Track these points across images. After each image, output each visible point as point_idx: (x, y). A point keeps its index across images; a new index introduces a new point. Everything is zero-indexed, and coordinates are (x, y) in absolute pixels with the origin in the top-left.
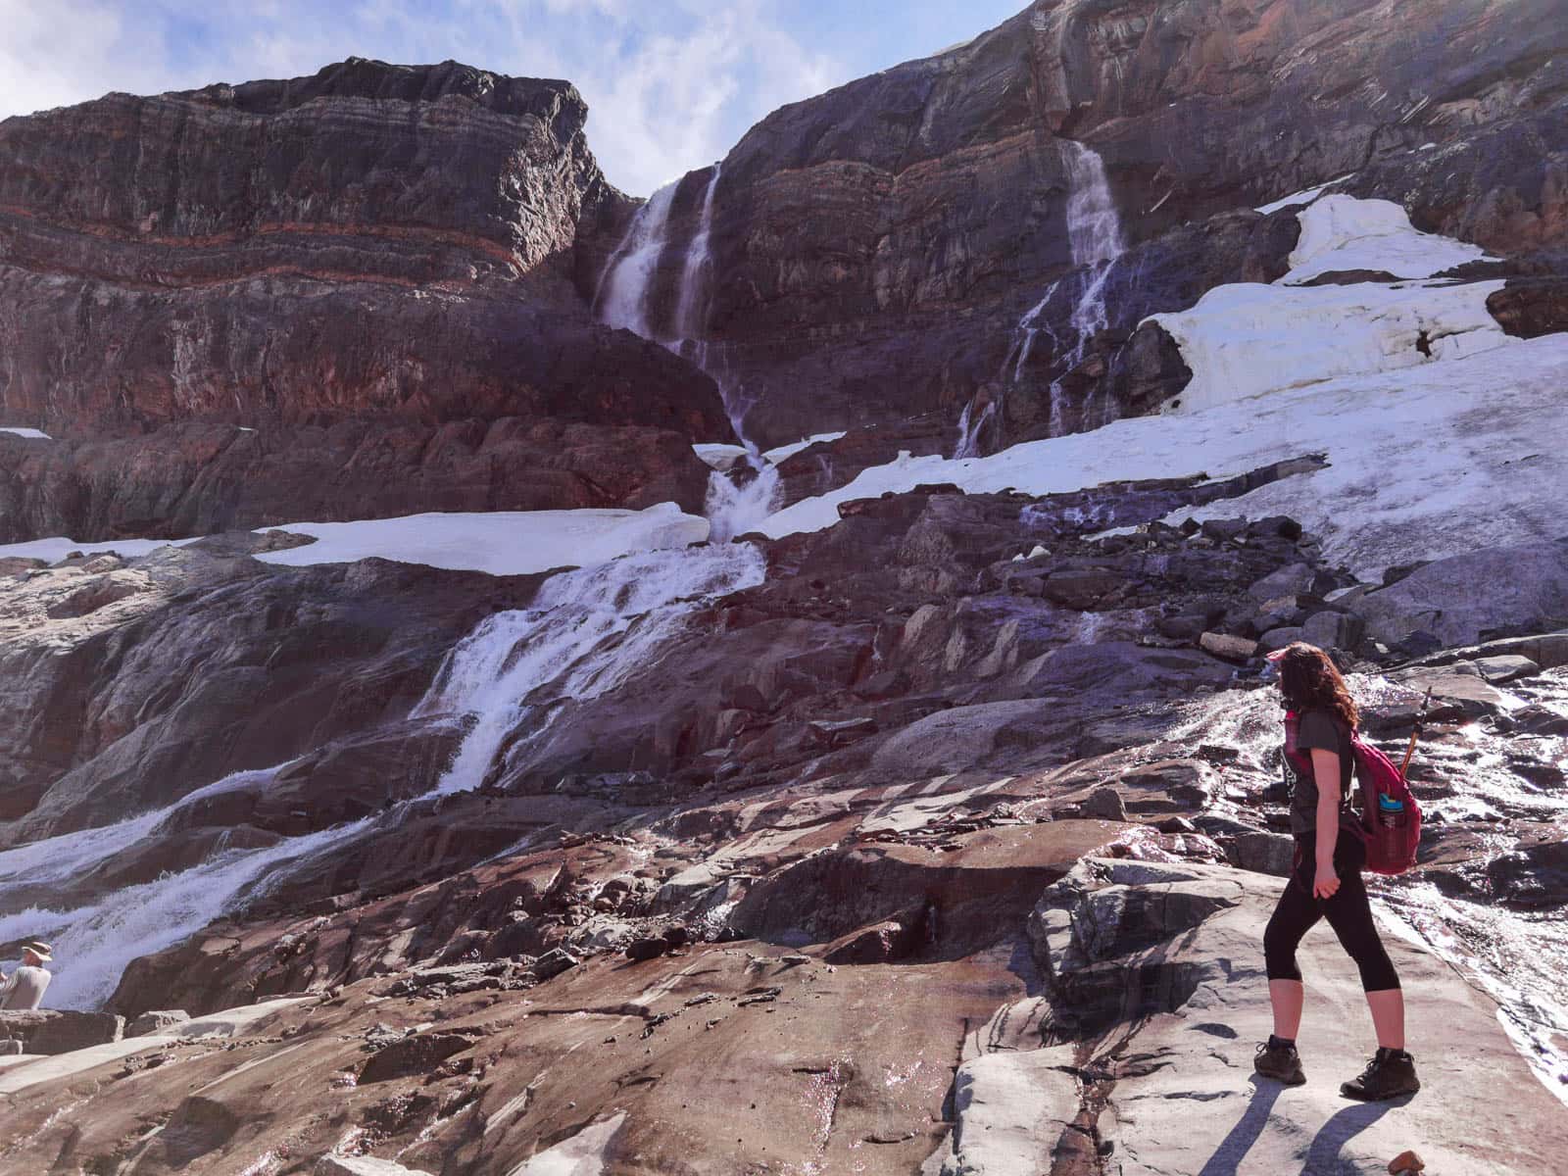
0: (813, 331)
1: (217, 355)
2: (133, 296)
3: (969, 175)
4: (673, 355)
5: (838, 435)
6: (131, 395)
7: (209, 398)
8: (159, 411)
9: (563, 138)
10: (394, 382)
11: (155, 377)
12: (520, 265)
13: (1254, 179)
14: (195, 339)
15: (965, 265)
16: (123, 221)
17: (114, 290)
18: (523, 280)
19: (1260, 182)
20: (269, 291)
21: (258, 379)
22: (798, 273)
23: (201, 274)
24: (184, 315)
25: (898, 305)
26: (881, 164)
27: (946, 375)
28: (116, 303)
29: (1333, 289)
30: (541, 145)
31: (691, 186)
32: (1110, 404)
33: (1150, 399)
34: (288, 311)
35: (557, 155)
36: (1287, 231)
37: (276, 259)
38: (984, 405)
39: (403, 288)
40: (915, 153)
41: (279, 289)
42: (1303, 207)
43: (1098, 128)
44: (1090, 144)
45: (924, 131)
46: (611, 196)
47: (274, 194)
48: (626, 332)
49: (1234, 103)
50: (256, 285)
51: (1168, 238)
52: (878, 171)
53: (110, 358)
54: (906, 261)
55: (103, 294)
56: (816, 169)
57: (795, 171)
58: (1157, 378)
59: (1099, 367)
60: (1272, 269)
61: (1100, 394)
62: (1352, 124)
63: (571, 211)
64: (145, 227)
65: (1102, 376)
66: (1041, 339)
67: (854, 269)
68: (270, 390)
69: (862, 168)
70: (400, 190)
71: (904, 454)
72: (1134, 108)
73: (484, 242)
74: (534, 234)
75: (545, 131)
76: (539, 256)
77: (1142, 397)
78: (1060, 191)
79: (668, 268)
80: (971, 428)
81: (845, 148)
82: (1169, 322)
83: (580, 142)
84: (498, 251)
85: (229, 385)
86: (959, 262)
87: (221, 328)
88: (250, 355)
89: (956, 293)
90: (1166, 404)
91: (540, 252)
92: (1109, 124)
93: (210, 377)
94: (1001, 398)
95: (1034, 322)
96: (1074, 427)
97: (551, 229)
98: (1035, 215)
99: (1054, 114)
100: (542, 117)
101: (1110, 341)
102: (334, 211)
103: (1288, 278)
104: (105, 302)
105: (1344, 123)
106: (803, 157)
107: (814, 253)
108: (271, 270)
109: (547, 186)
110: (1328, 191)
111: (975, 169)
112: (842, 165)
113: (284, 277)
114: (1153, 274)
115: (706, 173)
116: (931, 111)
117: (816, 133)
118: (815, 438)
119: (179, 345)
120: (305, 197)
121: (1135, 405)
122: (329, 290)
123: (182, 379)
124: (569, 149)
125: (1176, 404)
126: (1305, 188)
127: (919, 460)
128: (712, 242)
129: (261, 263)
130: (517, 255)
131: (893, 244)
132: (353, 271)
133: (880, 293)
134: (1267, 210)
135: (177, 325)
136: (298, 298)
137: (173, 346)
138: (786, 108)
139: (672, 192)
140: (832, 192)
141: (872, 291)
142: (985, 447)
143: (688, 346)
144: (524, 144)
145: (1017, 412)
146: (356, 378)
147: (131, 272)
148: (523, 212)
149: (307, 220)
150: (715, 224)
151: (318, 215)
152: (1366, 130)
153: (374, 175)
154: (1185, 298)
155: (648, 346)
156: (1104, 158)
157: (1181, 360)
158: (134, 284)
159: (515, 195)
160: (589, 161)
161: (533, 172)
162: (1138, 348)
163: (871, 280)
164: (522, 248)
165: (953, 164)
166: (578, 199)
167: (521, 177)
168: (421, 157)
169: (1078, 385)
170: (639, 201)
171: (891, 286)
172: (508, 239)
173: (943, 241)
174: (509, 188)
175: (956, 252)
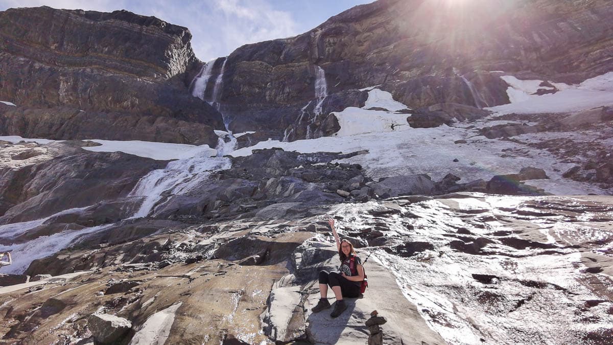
0: (249, 105)
1: (74, 88)
2: (48, 67)
3: (292, 70)
4: (210, 105)
5: (254, 132)
6: (44, 97)
7: (70, 100)
8: (54, 102)
9: (184, 43)
10: (129, 103)
11: (53, 92)
12: (169, 76)
13: (359, 82)
14: (67, 83)
15: (289, 93)
16: (46, 44)
17: (41, 65)
18: (170, 79)
19: (360, 83)
20: (92, 72)
21: (87, 96)
22: (246, 89)
23: (71, 64)
24: (64, 75)
25: (271, 101)
26: (270, 63)
27: (282, 121)
28: (41, 69)
29: (374, 111)
30: (178, 44)
31: (219, 62)
32: (321, 133)
33: (330, 133)
34: (98, 78)
35: (182, 47)
36: (365, 96)
37: (95, 64)
38: (291, 129)
39: (134, 77)
40: (278, 62)
41: (95, 72)
42: (369, 91)
43: (324, 64)
44: (322, 67)
45: (282, 57)
46: (197, 61)
47: (96, 44)
48: (198, 98)
49: (356, 63)
50: (88, 70)
51: (338, 94)
52: (269, 66)
53: (38, 85)
54: (274, 90)
55: (37, 65)
56: (253, 62)
57: (248, 62)
58: (333, 127)
59: (319, 123)
60: (361, 105)
61: (319, 130)
62: (382, 72)
63: (185, 63)
64: (53, 47)
65: (320, 125)
66: (306, 115)
67: (261, 90)
68: (91, 101)
69: (265, 64)
70: (135, 50)
71: (270, 139)
72: (333, 61)
73: (159, 68)
74: (174, 68)
75: (179, 40)
76: (175, 74)
77: (328, 132)
78: (313, 79)
79: (211, 83)
80: (287, 135)
81: (261, 58)
82: (337, 114)
83: (189, 45)
84: (163, 71)
85: (77, 97)
86: (287, 93)
87: (76, 82)
88: (85, 90)
89: (286, 100)
90: (334, 134)
91: (175, 73)
92: (327, 63)
93: (71, 95)
94: (295, 128)
95: (304, 110)
96: (312, 137)
97: (179, 67)
98: (308, 83)
99: (314, 58)
100: (179, 36)
101: (322, 117)
102: (115, 52)
103: (364, 107)
104: (38, 68)
105: (380, 72)
106: (250, 59)
107: (250, 84)
108: (93, 66)
109: (179, 55)
110: (375, 88)
111: (294, 69)
112: (260, 62)
113: (97, 69)
114: (334, 102)
115: (224, 59)
116: (284, 52)
117: (255, 52)
118: (247, 132)
119: (62, 84)
120: (106, 47)
121: (327, 134)
122: (111, 75)
123: (62, 93)
124: (186, 46)
125: (336, 135)
126: (370, 86)
127: (274, 141)
128: (224, 78)
129: (90, 64)
130: (168, 73)
131: (271, 85)
132: (120, 70)
133: (267, 97)
134: (361, 90)
135: (61, 78)
136: (101, 75)
137: (60, 84)
138: (247, 45)
139: (214, 62)
140: (256, 69)
141: (265, 96)
142: (290, 140)
143: (215, 103)
144: (173, 43)
145: (298, 132)
146: (118, 101)
147: (47, 60)
148: (171, 61)
149: (106, 53)
150: (225, 73)
151: (109, 52)
152: (385, 75)
153: (128, 44)
154: (341, 109)
155: (204, 103)
156: (325, 71)
157: (338, 124)
158: (48, 64)
159: (169, 56)
160: (191, 50)
161: (175, 51)
162: (329, 120)
163: (265, 93)
164: (170, 71)
165: (288, 67)
166: (187, 60)
167: (172, 51)
168: (143, 41)
169: (314, 127)
170: (204, 63)
171: (270, 96)
172: (166, 68)
173: (284, 86)
174: (168, 54)
175: (287, 90)
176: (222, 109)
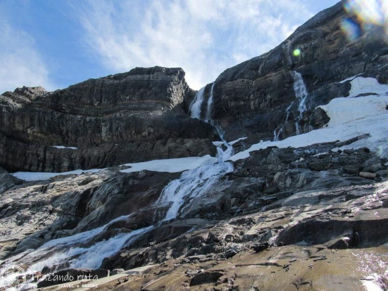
0: (237, 116)
1: (111, 129)
2: (93, 119)
3: (270, 80)
4: (206, 123)
5: (245, 138)
6: (93, 139)
7: (109, 139)
8: (99, 142)
9: (180, 79)
10: (147, 133)
11: (98, 135)
12: (172, 106)
13: (337, 76)
14: (106, 126)
15: (271, 100)
16: (92, 104)
17: (90, 118)
18: (173, 109)
19: (339, 76)
20: (120, 115)
21: (119, 134)
22: (233, 104)
23: (107, 113)
24: (104, 122)
25: (256, 109)
26: (250, 79)
27: (269, 123)
28: (90, 120)
29: (362, 98)
30: (176, 81)
31: (207, 88)
32: (311, 127)
33: (320, 125)
34: (124, 119)
35: (179, 83)
36: (348, 86)
37: (122, 109)
38: (279, 129)
39: (148, 113)
40: (257, 76)
41: (123, 115)
42: (351, 81)
43: (299, 68)
44: (298, 71)
45: (259, 71)
46: (191, 91)
47: (121, 96)
48: (196, 119)
49: (331, 60)
50: (118, 114)
51: (319, 90)
52: (250, 81)
53: (89, 132)
54: (257, 100)
55: (88, 119)
56: (236, 81)
57: (231, 82)
58: (322, 120)
59: (306, 119)
60: (346, 94)
61: (308, 125)
62: (360, 62)
63: (182, 94)
64: (96, 105)
65: (308, 120)
66: (291, 114)
67: (245, 102)
68: (121, 136)
69: (246, 80)
70: (147, 93)
71: (261, 141)
72: (307, 63)
73: (165, 102)
74: (175, 100)
75: (176, 78)
76: (176, 104)
77: (318, 125)
78: (292, 82)
79: (204, 106)
80: (277, 134)
81: (242, 76)
82: (324, 107)
83: (184, 80)
84: (167, 104)
85: (113, 136)
86: (269, 99)
87: (111, 124)
88: (117, 129)
89: (269, 105)
90: (324, 126)
91: (176, 103)
92: (302, 67)
93: (109, 134)
94: (283, 127)
95: (289, 110)
96: (302, 132)
97: (178, 98)
98: (286, 87)
99: (289, 66)
100: (176, 75)
101: (308, 113)
102: (133, 98)
103: (350, 96)
104: (88, 120)
105: (358, 62)
106: (233, 79)
107: (236, 99)
108: (121, 111)
109: (177, 90)
110: (357, 77)
111: (272, 78)
112: (241, 80)
113: (123, 112)
114: (316, 97)
115: (211, 84)
116: (260, 67)
117: (235, 74)
118: (240, 139)
119: (103, 128)
120: (127, 96)
121: (317, 126)
122: (132, 114)
123: (104, 134)
124: (181, 81)
125: (327, 126)
126: (350, 77)
127: (265, 142)
128: (214, 99)
129: (119, 110)
130: (171, 104)
131: (254, 96)
132: (138, 110)
133: (252, 107)
134: (342, 82)
135: (102, 124)
136: (126, 116)
137: (102, 128)
138: (228, 69)
140: (239, 86)
141: (250, 106)
142: (281, 138)
143: (209, 121)
144: (172, 81)
145: (288, 130)
146: (139, 132)
147: (93, 114)
148: (172, 95)
149: (128, 100)
150: (214, 95)
151: (130, 99)
152: (363, 63)
153: (141, 90)
154: (326, 102)
155: (201, 121)
156: (301, 73)
157: (327, 116)
158: (94, 116)
159: (170, 92)
160: (186, 84)
161: (174, 87)
162: (316, 113)
163: (250, 104)
164: (172, 103)
165: (266, 78)
166: (184, 92)
167: (172, 88)
168: (151, 86)
169: (302, 123)
170: (197, 91)
171: (254, 105)
172: (169, 101)
173: (265, 95)
174: (169, 90)
175: (269, 97)
176: (215, 124)
